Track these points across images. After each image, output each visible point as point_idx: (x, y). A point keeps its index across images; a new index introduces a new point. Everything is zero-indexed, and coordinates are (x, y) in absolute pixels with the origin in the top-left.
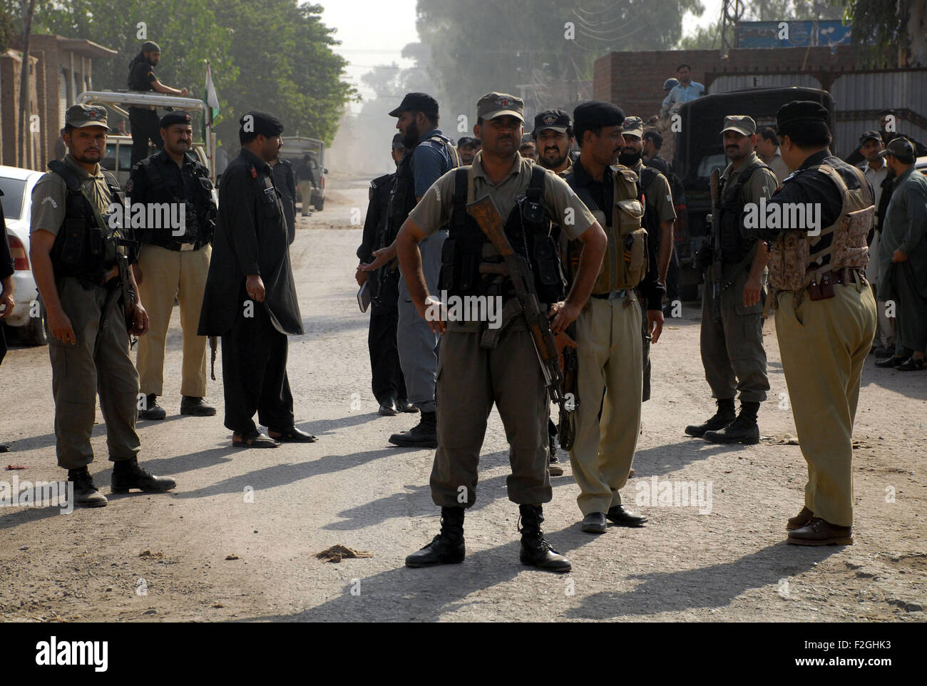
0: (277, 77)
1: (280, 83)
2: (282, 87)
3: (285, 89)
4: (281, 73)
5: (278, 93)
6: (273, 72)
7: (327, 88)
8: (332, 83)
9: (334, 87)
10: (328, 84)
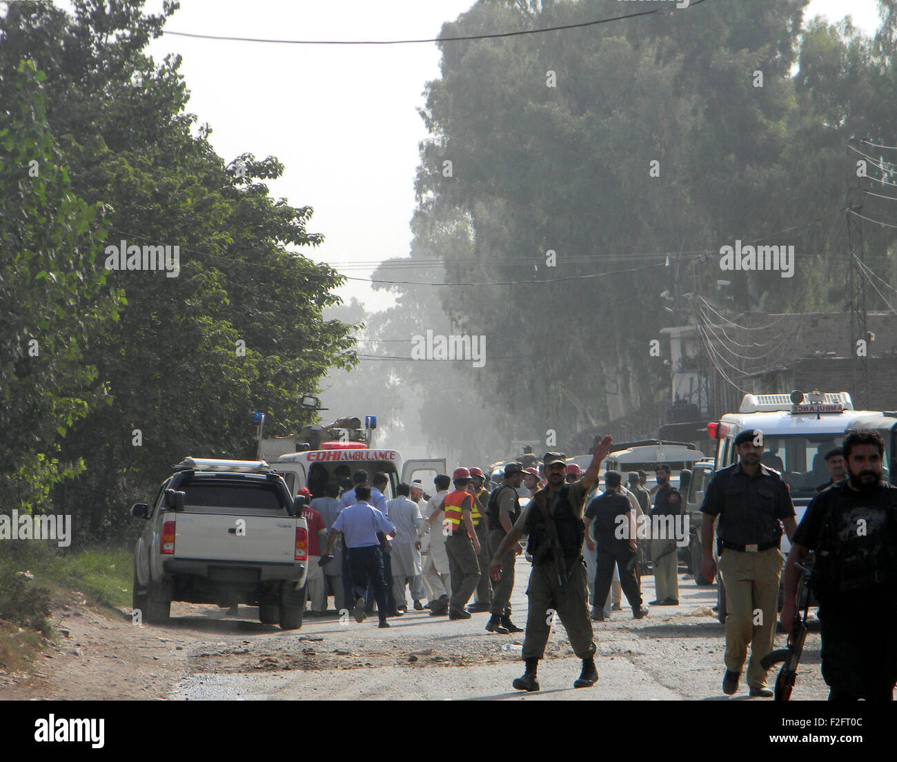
0: (196, 312)
1: (204, 325)
2: (207, 335)
3: (215, 340)
4: (205, 305)
5: (200, 348)
6: (188, 302)
7: (299, 334)
8: (309, 323)
9: (313, 332)
10: (303, 327)
